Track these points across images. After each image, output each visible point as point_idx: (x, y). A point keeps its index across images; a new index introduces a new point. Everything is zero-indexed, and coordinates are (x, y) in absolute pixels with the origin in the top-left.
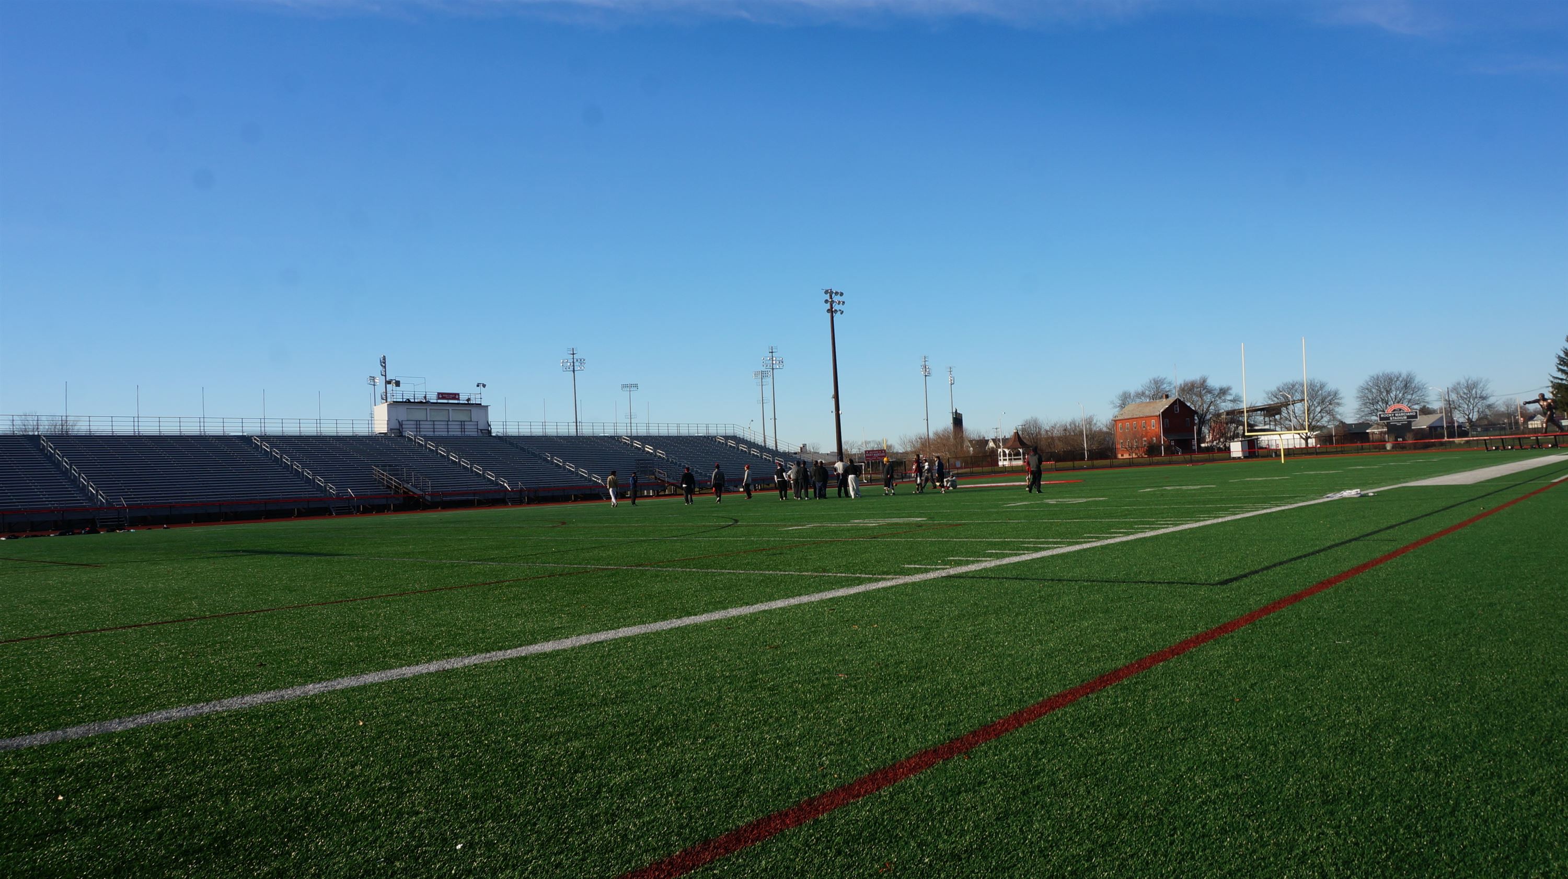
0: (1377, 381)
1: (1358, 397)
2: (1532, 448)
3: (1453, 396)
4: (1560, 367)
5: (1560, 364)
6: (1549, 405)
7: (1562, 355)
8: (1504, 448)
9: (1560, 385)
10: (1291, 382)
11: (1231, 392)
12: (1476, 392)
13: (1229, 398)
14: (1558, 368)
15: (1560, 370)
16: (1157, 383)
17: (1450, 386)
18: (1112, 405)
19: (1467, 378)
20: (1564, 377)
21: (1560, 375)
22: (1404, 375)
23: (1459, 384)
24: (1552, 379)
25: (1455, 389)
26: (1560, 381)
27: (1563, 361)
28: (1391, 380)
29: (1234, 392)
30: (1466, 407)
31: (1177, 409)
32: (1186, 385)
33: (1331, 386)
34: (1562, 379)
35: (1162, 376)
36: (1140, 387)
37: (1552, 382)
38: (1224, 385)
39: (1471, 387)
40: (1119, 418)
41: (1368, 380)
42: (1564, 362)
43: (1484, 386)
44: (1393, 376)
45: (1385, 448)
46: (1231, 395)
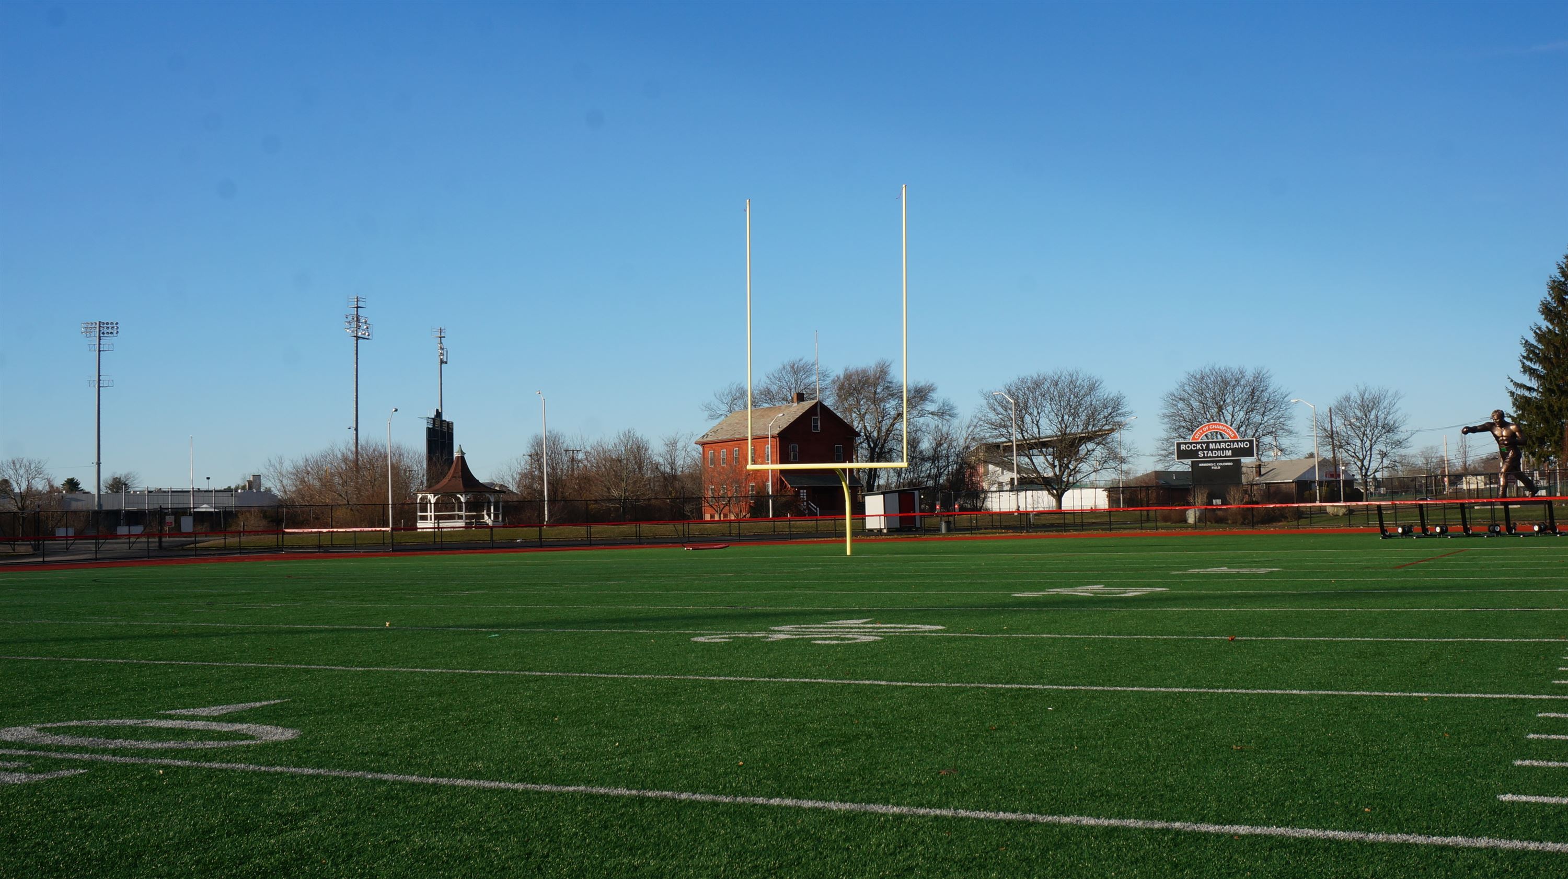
0: (1200, 385)
1: (1165, 416)
2: (1493, 533)
3: (1339, 424)
4: (1528, 363)
5: (1527, 358)
6: (1512, 435)
7: (1533, 341)
8: (1425, 530)
9: (1527, 400)
10: (1035, 376)
11: (934, 395)
12: (1377, 417)
13: (930, 407)
14: (1524, 366)
15: (1526, 369)
16: (797, 370)
17: (1333, 403)
18: (707, 414)
19: (1362, 388)
20: (1534, 384)
21: (1525, 380)
22: (1249, 375)
23: (1348, 399)
24: (1513, 388)
25: (1340, 409)
26: (1527, 394)
27: (1533, 352)
28: (1226, 383)
29: (940, 396)
30: (1358, 443)
31: (818, 423)
32: (848, 377)
33: (1109, 389)
34: (1530, 389)
35: (809, 358)
36: (764, 379)
37: (1512, 394)
38: (922, 381)
39: (1368, 406)
40: (710, 439)
41: (1184, 381)
42: (1536, 355)
43: (1392, 405)
44: (1229, 375)
45: (1185, 521)
46: (932, 401)
